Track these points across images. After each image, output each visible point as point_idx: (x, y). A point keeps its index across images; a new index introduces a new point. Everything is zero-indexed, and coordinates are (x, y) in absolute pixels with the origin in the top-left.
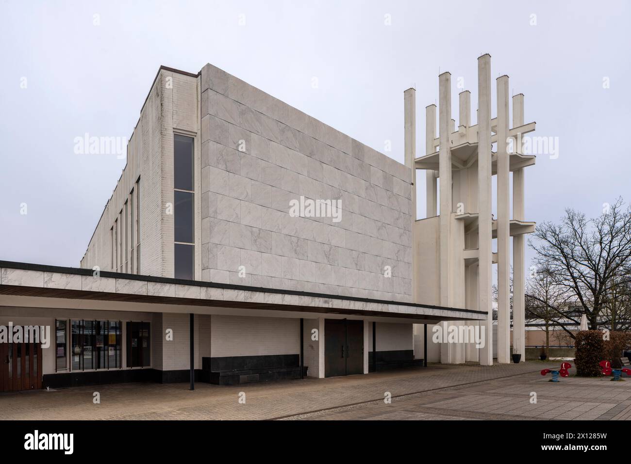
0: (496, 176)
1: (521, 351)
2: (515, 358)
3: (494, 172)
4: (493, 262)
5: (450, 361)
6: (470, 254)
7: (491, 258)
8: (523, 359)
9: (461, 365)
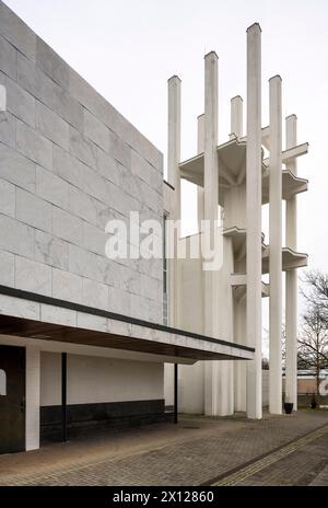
0: (267, 205)
1: (293, 400)
2: (287, 407)
3: (265, 200)
4: (263, 295)
5: (215, 413)
6: (238, 280)
7: (260, 289)
8: (295, 408)
9: (227, 418)
